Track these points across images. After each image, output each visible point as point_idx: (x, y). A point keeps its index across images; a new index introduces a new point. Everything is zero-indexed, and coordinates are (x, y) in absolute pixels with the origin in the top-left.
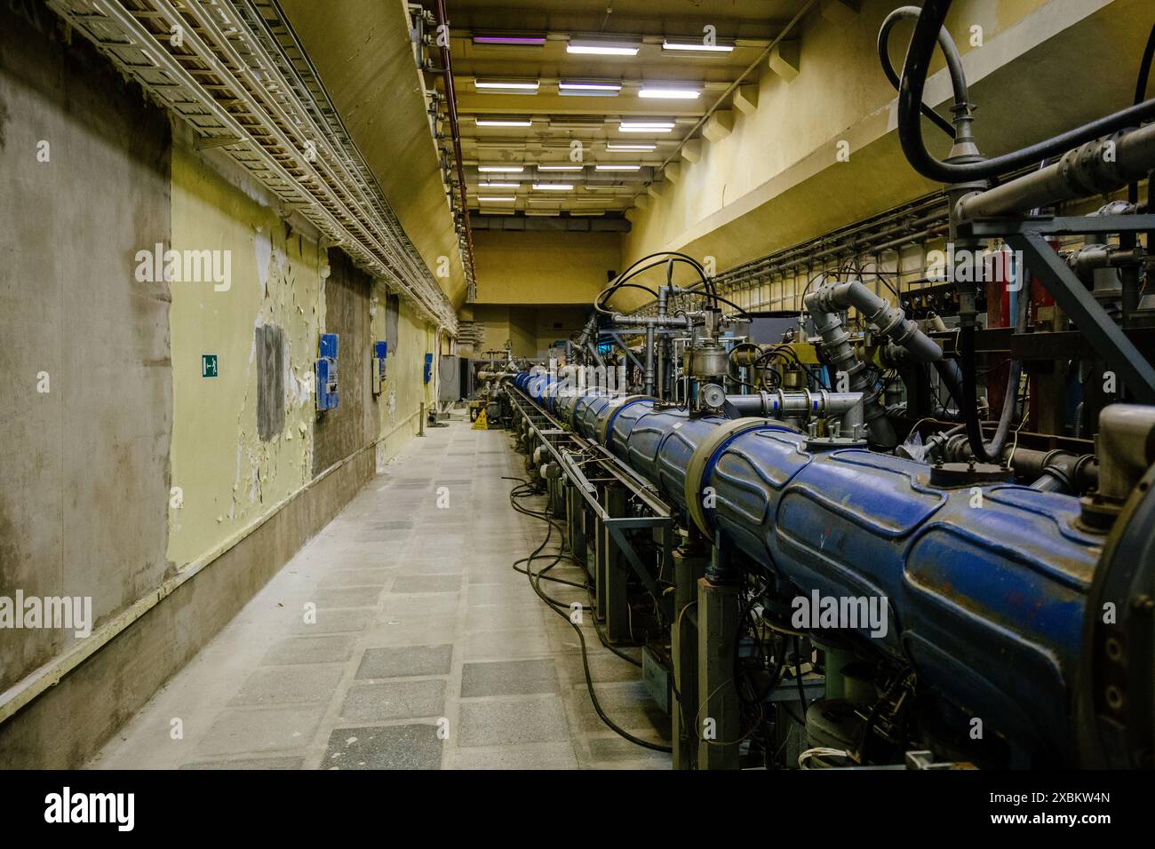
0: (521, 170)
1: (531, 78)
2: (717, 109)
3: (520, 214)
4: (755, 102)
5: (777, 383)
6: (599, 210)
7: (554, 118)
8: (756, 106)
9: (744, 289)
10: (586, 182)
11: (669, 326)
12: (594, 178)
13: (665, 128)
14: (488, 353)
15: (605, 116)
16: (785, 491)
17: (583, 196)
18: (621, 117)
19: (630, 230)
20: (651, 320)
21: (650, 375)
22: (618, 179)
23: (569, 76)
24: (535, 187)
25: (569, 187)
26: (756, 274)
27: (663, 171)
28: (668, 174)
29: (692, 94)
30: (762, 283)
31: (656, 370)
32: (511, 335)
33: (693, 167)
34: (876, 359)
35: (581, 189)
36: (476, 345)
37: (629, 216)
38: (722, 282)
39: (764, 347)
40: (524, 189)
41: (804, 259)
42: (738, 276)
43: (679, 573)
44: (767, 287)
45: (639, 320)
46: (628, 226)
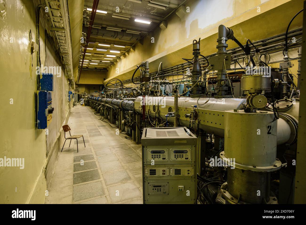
0: (88, 61)
1: (92, 48)
2: (123, 54)
3: (87, 68)
4: (129, 54)
5: (130, 97)
6: (102, 68)
7: (95, 54)
8: (129, 55)
9: (127, 83)
10: (100, 63)
11: (116, 90)
12: (102, 63)
13: (115, 56)
14: (82, 93)
15: (104, 54)
16: (126, 103)
17: (99, 65)
18: (107, 54)
19: (108, 71)
20: (114, 89)
21: (113, 97)
22: (106, 63)
23: (98, 48)
24: (91, 64)
25: (97, 64)
26: (129, 81)
27: (114, 62)
28: (115, 63)
29: (119, 52)
30: (130, 83)
31: (114, 96)
32: (85, 90)
33: (119, 62)
34: (138, 95)
35: (99, 64)
36: (78, 92)
37: (108, 69)
38: (124, 82)
39: (128, 93)
40: (89, 64)
41: (136, 80)
42: (126, 81)
43: (119, 112)
44: (131, 84)
45: (112, 89)
46: (107, 71)
